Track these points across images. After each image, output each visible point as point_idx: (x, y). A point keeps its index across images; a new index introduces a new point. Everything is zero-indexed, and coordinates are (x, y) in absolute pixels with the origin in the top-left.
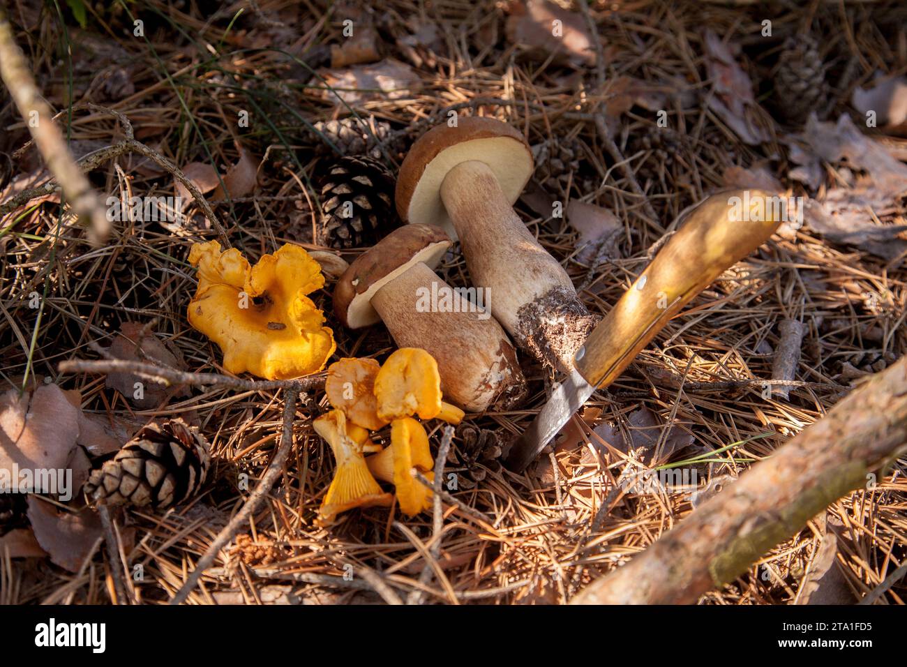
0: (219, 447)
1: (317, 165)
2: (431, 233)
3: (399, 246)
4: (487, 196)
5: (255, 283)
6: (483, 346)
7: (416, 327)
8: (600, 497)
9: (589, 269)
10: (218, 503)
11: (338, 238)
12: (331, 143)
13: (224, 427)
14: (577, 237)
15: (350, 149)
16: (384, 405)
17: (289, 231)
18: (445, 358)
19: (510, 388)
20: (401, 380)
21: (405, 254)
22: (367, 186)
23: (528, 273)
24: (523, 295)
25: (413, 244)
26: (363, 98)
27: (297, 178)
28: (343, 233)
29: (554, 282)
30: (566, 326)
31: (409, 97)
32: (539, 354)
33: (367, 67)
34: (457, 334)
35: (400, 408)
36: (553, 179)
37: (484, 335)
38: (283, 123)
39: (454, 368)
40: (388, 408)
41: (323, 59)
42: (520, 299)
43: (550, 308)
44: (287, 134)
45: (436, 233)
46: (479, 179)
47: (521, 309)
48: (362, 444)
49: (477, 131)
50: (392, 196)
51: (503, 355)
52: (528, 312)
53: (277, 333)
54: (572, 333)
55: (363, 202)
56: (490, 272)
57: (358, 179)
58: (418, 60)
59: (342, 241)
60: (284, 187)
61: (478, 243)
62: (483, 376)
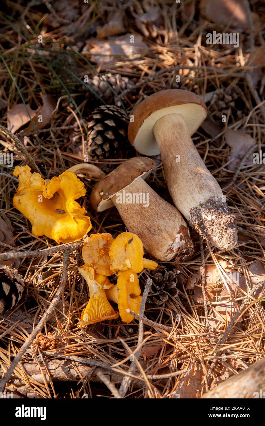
0: (29, 276)
1: (86, 105)
2: (144, 166)
3: (126, 175)
4: (178, 137)
5: (48, 191)
6: (170, 230)
7: (134, 217)
8: (230, 316)
9: (234, 174)
10: (27, 310)
11: (96, 154)
12: (94, 93)
13: (32, 265)
14: (230, 150)
15: (105, 94)
16: (113, 263)
17: (70, 147)
18: (149, 236)
19: (184, 251)
20: (124, 250)
21: (129, 179)
22: (113, 126)
23: (197, 190)
24: (193, 202)
25: (134, 173)
26: (114, 59)
27: (74, 114)
28: (99, 152)
29: (211, 195)
30: (216, 221)
31: (141, 59)
32: (201, 233)
33: (117, 38)
34: (156, 223)
35: (122, 266)
36: (219, 112)
37: (171, 224)
38: (68, 81)
39: (153, 241)
40: (115, 266)
41: (92, 32)
42: (191, 204)
43: (207, 211)
44: (70, 87)
45: (147, 165)
46: (174, 126)
47: (192, 209)
48: (103, 284)
49: (174, 102)
50: (126, 132)
51: (181, 233)
52: (195, 211)
53: (60, 215)
54: (218, 226)
55: (110, 135)
56: (176, 185)
57: (108, 122)
58: (147, 33)
59: (98, 157)
60: (68, 118)
61: (171, 166)
62: (169, 246)
